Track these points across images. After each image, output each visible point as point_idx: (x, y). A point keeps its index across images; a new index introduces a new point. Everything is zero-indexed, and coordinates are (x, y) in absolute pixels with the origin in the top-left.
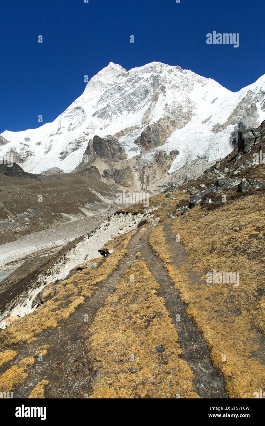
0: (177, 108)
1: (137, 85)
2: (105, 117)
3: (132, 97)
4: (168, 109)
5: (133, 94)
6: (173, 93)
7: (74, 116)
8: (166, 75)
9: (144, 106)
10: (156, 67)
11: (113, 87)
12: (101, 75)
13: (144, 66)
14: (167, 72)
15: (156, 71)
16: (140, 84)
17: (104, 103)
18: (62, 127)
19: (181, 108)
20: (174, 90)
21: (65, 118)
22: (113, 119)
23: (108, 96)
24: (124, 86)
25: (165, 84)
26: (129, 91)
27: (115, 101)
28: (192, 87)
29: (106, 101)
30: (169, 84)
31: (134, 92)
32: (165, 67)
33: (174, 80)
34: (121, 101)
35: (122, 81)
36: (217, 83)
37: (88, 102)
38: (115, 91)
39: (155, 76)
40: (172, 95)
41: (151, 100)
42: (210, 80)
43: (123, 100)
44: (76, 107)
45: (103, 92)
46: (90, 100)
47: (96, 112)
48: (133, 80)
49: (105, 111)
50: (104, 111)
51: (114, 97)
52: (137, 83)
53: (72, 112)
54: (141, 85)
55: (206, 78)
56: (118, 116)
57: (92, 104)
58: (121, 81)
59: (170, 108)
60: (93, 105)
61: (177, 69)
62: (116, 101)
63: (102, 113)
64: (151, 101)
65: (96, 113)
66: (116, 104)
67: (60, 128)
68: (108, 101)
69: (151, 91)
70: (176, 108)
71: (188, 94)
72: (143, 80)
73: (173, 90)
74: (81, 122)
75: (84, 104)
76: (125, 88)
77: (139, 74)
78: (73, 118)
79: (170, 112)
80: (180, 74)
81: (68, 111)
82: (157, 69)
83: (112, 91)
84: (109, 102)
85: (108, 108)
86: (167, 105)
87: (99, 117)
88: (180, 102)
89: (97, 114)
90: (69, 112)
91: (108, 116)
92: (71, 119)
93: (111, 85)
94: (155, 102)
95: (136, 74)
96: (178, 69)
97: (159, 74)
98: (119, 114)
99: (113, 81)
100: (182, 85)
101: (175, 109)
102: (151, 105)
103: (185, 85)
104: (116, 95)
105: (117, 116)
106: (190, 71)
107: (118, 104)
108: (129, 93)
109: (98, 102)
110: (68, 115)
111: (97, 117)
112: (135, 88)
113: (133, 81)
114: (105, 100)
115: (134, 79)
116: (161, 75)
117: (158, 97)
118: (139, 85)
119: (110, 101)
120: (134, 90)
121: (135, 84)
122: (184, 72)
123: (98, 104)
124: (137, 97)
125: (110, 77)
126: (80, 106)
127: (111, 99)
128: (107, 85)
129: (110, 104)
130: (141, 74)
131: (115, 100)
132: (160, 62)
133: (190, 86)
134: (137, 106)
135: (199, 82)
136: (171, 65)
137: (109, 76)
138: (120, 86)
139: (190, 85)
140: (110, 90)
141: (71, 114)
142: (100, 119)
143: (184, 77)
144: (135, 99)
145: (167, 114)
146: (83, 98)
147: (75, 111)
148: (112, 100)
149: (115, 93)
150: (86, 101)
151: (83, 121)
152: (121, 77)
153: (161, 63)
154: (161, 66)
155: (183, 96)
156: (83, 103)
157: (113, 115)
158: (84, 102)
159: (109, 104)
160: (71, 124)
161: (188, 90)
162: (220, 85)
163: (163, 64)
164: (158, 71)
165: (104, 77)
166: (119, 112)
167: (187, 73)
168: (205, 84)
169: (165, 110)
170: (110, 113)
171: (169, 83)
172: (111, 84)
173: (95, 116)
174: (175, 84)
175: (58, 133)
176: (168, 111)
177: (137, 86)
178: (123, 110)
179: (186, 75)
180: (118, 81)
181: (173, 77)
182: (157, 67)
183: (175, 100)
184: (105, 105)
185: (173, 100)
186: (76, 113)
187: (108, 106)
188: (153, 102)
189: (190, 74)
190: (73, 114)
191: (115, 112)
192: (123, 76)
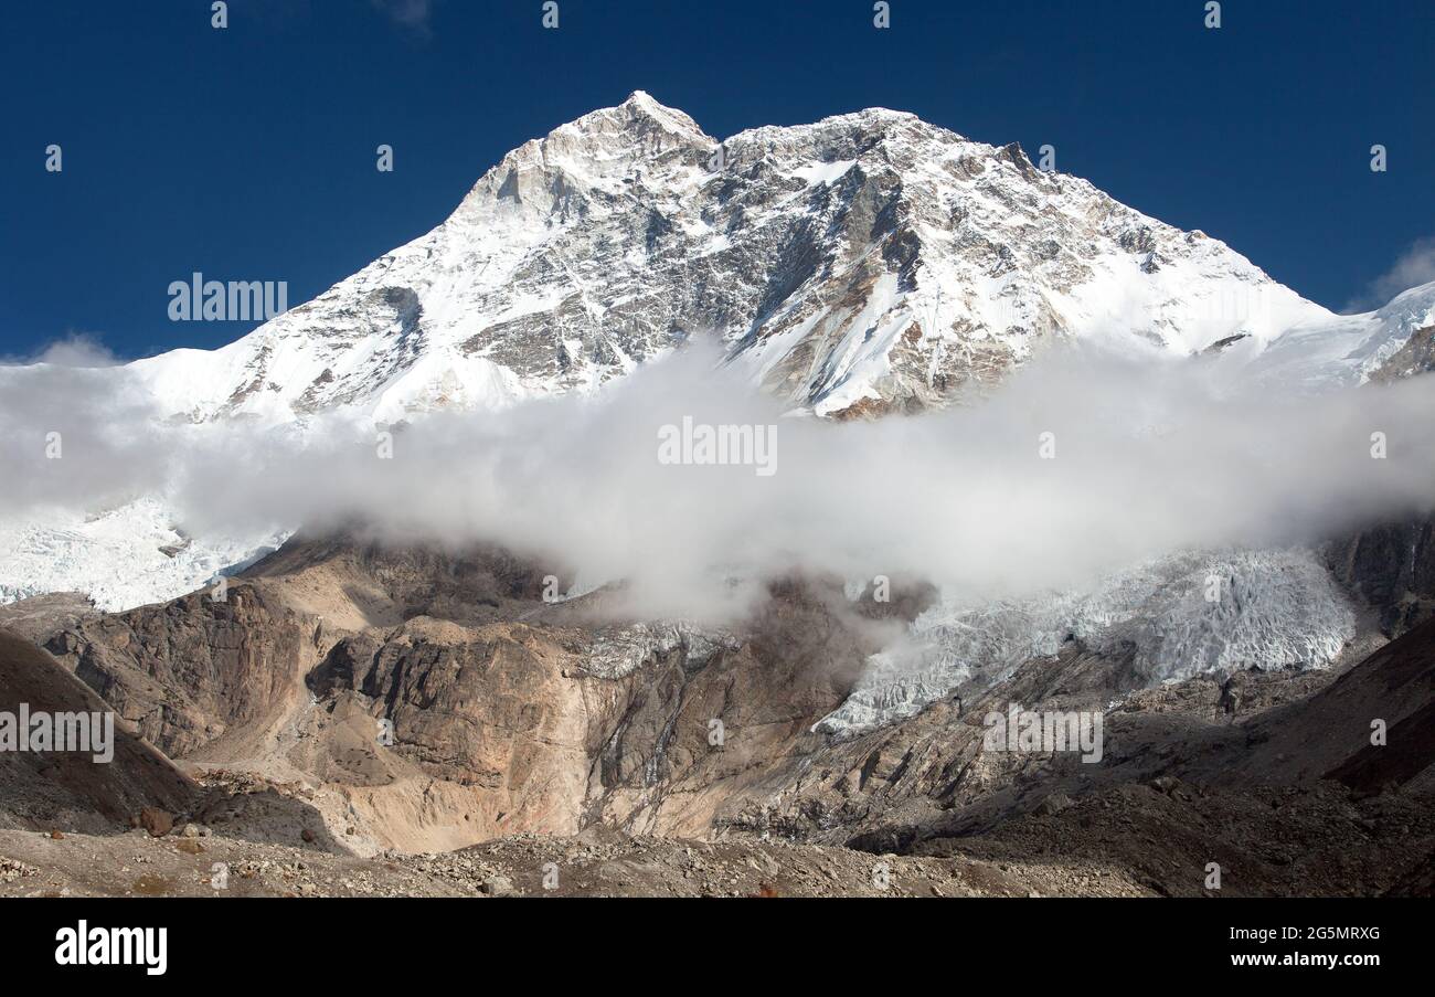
0: (976, 358)
1: (759, 216)
2: (538, 368)
3: (719, 277)
4: (921, 360)
5: (725, 259)
6: (960, 280)
7: (361, 334)
8: (935, 181)
9: (775, 331)
10: (883, 136)
11: (622, 210)
12: (565, 142)
13: (816, 125)
14: (945, 168)
15: (883, 151)
16: (778, 213)
17: (549, 289)
18: (265, 386)
19: (1004, 364)
20: (970, 266)
21: (299, 341)
22: (584, 382)
23: (581, 256)
24: (686, 216)
25: (925, 225)
26: (706, 245)
27: (615, 287)
28: (1081, 261)
29: (563, 281)
30: (949, 228)
31: (736, 249)
32: (935, 144)
33: (979, 212)
34: (652, 293)
35: (676, 188)
36: (1241, 262)
37: (457, 273)
38: (625, 236)
39: (868, 176)
40: (954, 289)
41: (828, 299)
42: (1197, 241)
43: (661, 289)
44: (379, 287)
45: (559, 231)
46: (471, 261)
47: (487, 331)
48: (744, 186)
49: (543, 334)
50: (540, 329)
51: (616, 264)
52: (760, 208)
53: (354, 309)
54: (783, 217)
55: (1170, 230)
56: (615, 372)
57: (476, 285)
58: (672, 186)
59: (935, 355)
60: (483, 292)
61: (1005, 162)
62: (623, 286)
63: (526, 340)
64: (826, 309)
65: (489, 334)
66: (618, 302)
67: (255, 387)
68: (574, 283)
69: (833, 252)
70: (969, 360)
71: (1055, 298)
72: (794, 195)
73: (964, 264)
74: (384, 372)
75: (431, 278)
76: (691, 222)
77: (779, 161)
78: (348, 346)
79: (930, 377)
80: (1018, 186)
81: (330, 304)
82: (887, 143)
83: (611, 229)
84: (578, 284)
85: (567, 316)
86: (914, 333)
87: (500, 357)
88: (1003, 331)
89: (495, 343)
90: (336, 310)
91: (557, 363)
92: (336, 347)
93: (611, 199)
94: (847, 312)
95: (765, 161)
96: (1012, 165)
97: (898, 173)
98: (626, 360)
99: (627, 181)
100: (1025, 247)
101: (964, 364)
102: (818, 328)
103: (1040, 249)
104: (631, 257)
105: (610, 368)
106: (1083, 183)
107: (629, 306)
108: (704, 255)
109: (518, 276)
110: (321, 325)
111: (490, 357)
112: (744, 231)
113: (742, 193)
114: (561, 274)
115: (748, 181)
116: (907, 177)
117: (869, 290)
118: (769, 215)
119: (588, 286)
120: (740, 242)
121: (750, 212)
122: (1046, 181)
123: (509, 287)
124: (748, 279)
125: (612, 158)
126: (406, 286)
127: (594, 275)
128: (588, 197)
129: (585, 301)
130: (794, 161)
131: (618, 280)
132: (909, 115)
133: (1072, 258)
134: (737, 327)
135: (1126, 242)
136: (972, 140)
137: (610, 153)
138: (659, 208)
139: (1075, 255)
140: (600, 229)
141: (345, 324)
142: (505, 370)
143: (1042, 205)
144: (734, 287)
145: (910, 384)
146: (439, 243)
147: (374, 308)
148: (603, 283)
149: (626, 245)
150: (447, 266)
151: (400, 370)
152: (676, 167)
153: (917, 121)
154: (917, 135)
155: (1023, 299)
156: (428, 274)
157: (586, 360)
158: (438, 268)
159: (578, 296)
160: (326, 377)
161: (1056, 274)
162: (1257, 272)
163: (924, 124)
164: (890, 154)
165: (586, 154)
166: (627, 351)
167: (1060, 191)
168: (1165, 261)
169: (899, 361)
170: (573, 347)
171: (946, 221)
172: (614, 193)
173: (480, 353)
174: (982, 232)
175: (227, 415)
176: (915, 365)
177: (761, 223)
178: (655, 344)
179: (1054, 199)
180: (653, 185)
181: (977, 196)
182: (888, 136)
183: (967, 315)
184: (552, 298)
185: (959, 310)
186: (374, 321)
187: (571, 306)
188: (835, 310)
189: (1082, 200)
190: (358, 323)
191: (604, 349)
192: (689, 163)
